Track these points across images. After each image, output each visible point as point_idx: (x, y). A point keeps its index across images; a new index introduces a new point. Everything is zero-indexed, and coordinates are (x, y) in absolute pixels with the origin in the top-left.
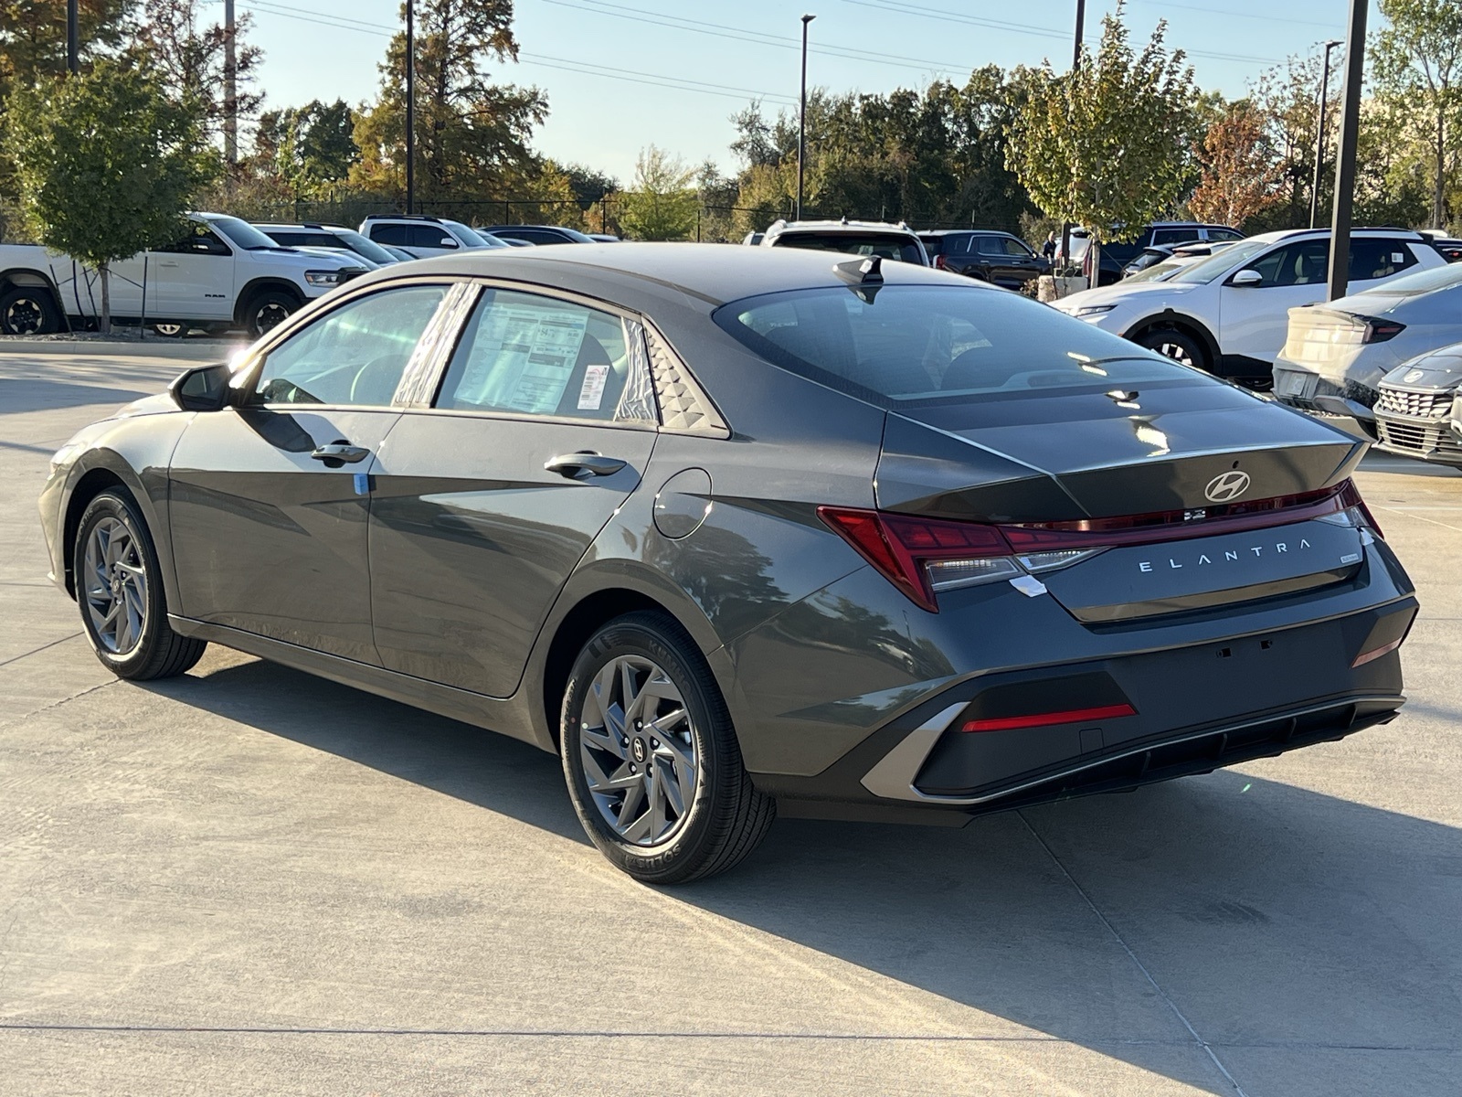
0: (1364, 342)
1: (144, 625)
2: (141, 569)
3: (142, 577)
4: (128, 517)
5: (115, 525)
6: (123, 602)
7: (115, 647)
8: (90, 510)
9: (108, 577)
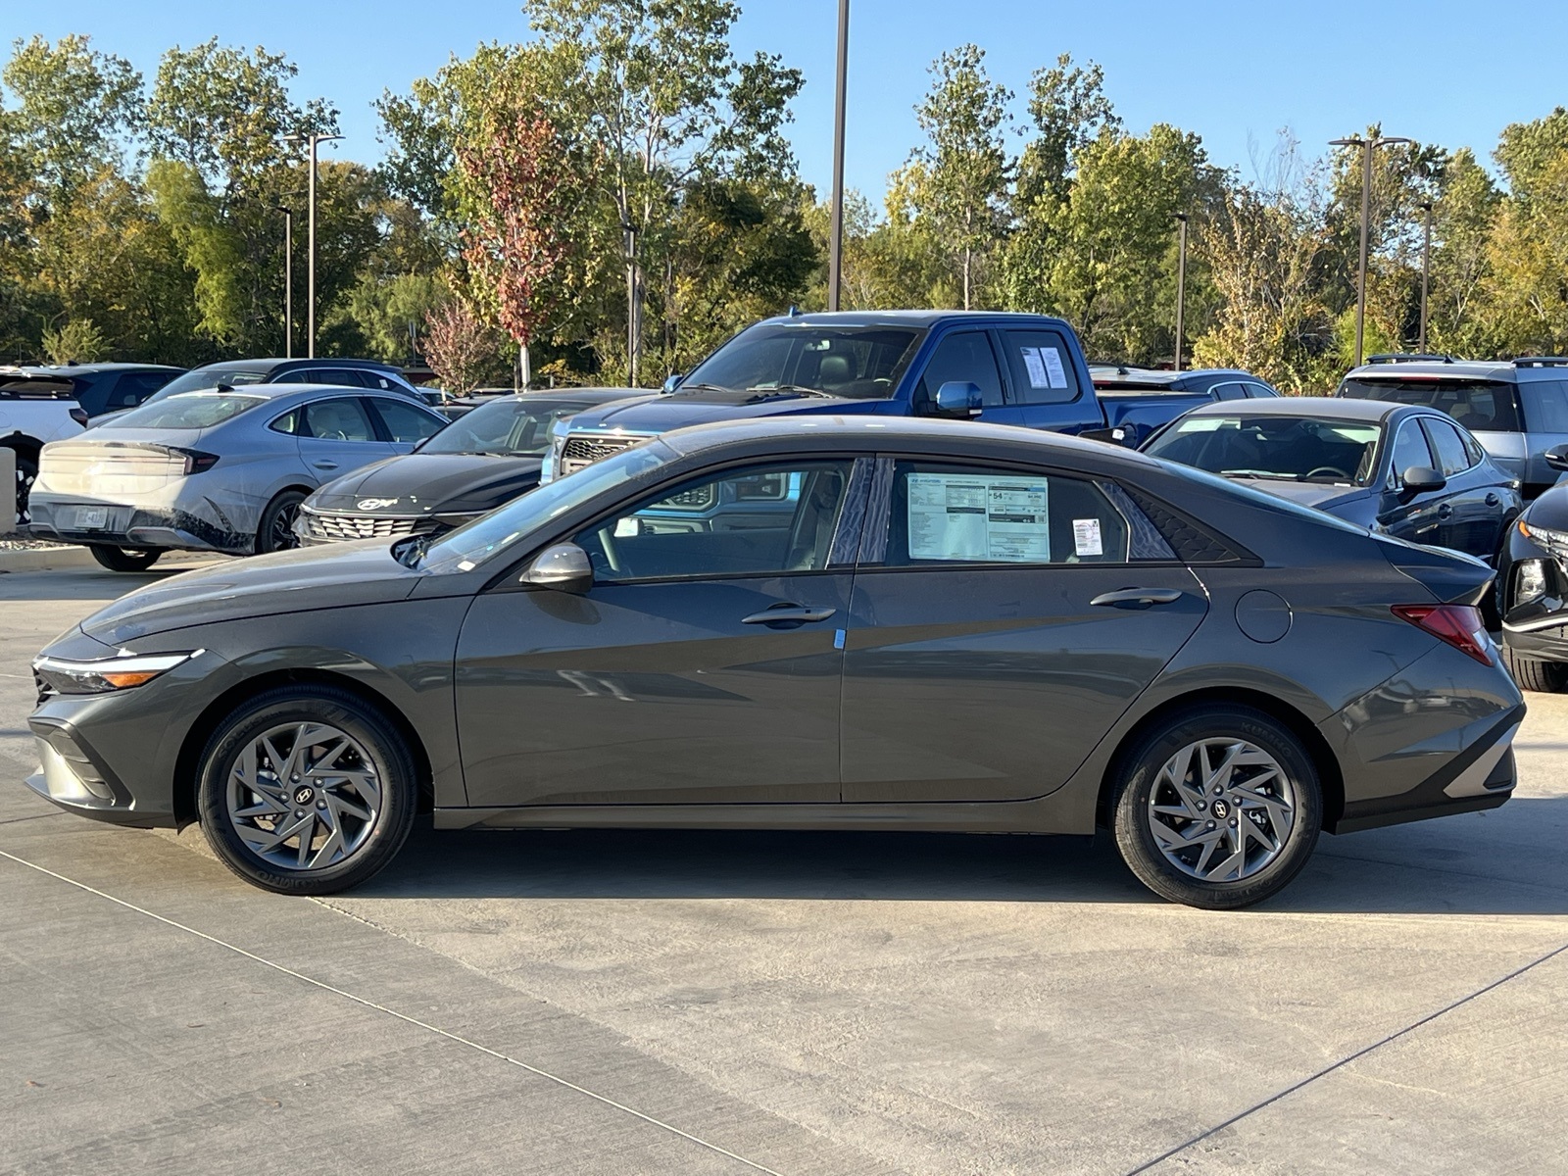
0: (186, 474)
1: (372, 828)
2: (370, 769)
3: (373, 778)
4: (349, 718)
5: (309, 730)
6: (318, 811)
7: (300, 864)
8: (252, 718)
9: (283, 789)
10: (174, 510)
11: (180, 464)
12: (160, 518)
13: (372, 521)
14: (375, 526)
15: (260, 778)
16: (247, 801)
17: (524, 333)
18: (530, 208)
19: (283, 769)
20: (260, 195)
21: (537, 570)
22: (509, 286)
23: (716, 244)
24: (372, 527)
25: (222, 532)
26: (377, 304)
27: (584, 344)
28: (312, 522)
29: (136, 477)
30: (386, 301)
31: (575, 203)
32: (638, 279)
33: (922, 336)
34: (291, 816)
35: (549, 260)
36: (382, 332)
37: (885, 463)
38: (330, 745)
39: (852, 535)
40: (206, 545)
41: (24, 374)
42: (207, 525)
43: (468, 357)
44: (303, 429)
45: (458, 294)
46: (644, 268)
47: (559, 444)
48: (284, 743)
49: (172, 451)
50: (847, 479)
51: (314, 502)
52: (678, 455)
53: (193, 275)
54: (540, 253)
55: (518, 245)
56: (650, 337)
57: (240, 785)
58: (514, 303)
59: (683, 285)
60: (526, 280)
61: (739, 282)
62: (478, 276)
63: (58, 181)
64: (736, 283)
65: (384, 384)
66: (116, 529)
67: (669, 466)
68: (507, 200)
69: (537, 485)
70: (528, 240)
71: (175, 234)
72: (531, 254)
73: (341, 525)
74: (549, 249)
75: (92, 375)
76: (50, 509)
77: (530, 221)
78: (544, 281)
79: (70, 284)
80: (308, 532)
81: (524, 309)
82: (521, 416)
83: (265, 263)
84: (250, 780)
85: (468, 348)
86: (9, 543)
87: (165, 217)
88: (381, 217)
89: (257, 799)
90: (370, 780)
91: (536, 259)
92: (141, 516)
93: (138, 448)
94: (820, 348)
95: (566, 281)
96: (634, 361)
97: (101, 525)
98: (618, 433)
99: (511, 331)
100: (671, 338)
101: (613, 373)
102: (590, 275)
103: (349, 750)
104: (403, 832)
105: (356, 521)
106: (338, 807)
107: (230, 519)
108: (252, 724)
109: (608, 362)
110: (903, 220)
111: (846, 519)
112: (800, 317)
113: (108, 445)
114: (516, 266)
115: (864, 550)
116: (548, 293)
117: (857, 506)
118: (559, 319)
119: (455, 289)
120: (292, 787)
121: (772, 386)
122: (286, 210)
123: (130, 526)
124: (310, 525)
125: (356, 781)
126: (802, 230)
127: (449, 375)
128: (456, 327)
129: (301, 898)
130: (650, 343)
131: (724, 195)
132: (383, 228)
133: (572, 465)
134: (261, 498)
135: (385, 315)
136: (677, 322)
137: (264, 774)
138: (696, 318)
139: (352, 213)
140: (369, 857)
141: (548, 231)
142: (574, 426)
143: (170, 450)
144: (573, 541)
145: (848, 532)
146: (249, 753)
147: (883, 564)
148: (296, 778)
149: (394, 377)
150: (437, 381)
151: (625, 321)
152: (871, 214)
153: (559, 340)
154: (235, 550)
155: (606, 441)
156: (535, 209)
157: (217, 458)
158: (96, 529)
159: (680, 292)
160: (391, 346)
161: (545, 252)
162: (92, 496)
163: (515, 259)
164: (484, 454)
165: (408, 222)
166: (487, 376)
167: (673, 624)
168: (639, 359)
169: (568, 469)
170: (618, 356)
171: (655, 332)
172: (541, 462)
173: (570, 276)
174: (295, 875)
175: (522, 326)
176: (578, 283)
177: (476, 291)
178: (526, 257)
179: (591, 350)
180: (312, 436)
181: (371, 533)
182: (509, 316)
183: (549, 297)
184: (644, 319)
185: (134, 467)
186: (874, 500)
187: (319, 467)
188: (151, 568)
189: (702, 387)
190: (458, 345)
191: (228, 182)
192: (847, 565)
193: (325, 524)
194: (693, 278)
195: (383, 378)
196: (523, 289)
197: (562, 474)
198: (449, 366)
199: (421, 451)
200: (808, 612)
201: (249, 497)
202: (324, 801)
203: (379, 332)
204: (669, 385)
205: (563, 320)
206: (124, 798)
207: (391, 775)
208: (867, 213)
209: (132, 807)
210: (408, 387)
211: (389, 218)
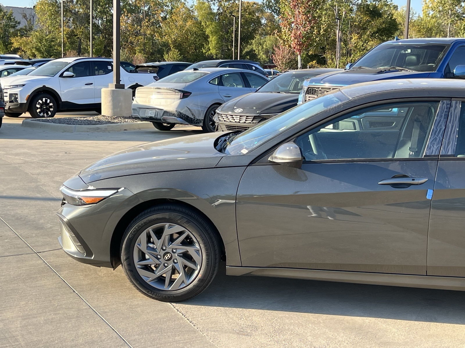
0: (180, 99)
1: (198, 273)
2: (197, 246)
3: (198, 250)
4: (188, 222)
5: (170, 227)
6: (174, 264)
7: (165, 288)
8: (145, 220)
9: (158, 253)
10: (176, 111)
11: (179, 95)
12: (172, 113)
13: (239, 117)
14: (240, 118)
15: (148, 247)
16: (143, 257)
17: (300, 50)
18: (303, 8)
19: (158, 244)
20: (227, 11)
21: (276, 156)
22: (295, 35)
23: (365, 23)
24: (239, 118)
25: (192, 119)
26: (261, 44)
27: (322, 56)
28: (219, 116)
29: (164, 100)
30: (263, 43)
31: (319, 5)
32: (340, 35)
33: (448, 47)
34: (162, 265)
35: (309, 25)
36: (262, 53)
37: (456, 103)
38: (180, 233)
39: (438, 140)
40: (187, 123)
41: (144, 65)
42: (187, 116)
43: (286, 60)
44: (220, 83)
45: (278, 38)
46: (342, 32)
47: (305, 89)
48: (159, 233)
49: (176, 91)
50: (435, 112)
51: (220, 110)
52: (348, 99)
53: (208, 37)
54: (306, 23)
55: (298, 21)
56: (343, 53)
57: (140, 250)
58: (296, 40)
59: (354, 37)
60: (301, 32)
61: (372, 35)
62: (285, 32)
63: (170, 8)
64: (372, 36)
65: (254, 68)
66: (158, 117)
67: (344, 104)
68: (295, 5)
69: (296, 105)
70: (302, 18)
71: (203, 24)
72: (303, 23)
73: (229, 118)
74: (309, 22)
75: (164, 65)
76: (138, 110)
77: (303, 12)
78: (307, 33)
79: (172, 39)
80: (218, 120)
81: (300, 42)
82: (294, 79)
83: (228, 32)
84: (143, 248)
85: (286, 57)
86: (129, 120)
87: (199, 19)
88: (263, 18)
89: (147, 257)
90: (197, 251)
91: (304, 25)
92: (166, 113)
93: (165, 89)
94: (407, 52)
95: (314, 33)
96: (338, 61)
97: (153, 116)
98: (327, 85)
99: (295, 50)
100: (350, 54)
101: (331, 65)
102: (322, 30)
103: (188, 237)
104: (212, 276)
105: (233, 116)
106: (183, 263)
107: (195, 114)
108: (145, 223)
109: (329, 61)
110: (427, 15)
111: (435, 132)
112: (399, 40)
113: (156, 89)
114: (298, 28)
115: (444, 149)
116: (308, 37)
117: (441, 125)
118: (311, 46)
119: (277, 36)
120: (163, 253)
121: (386, 67)
122: (234, 16)
123: (162, 116)
124: (219, 117)
125: (191, 250)
126: (393, 18)
127: (280, 66)
128: (283, 51)
129: (165, 303)
130: (343, 55)
131: (368, 8)
132: (263, 21)
133: (309, 97)
134: (206, 107)
135: (263, 48)
136: (352, 48)
137: (151, 245)
138: (358, 47)
139: (254, 16)
140: (196, 287)
141: (308, 15)
142: (311, 82)
143: (176, 90)
144: (294, 142)
145: (436, 139)
146: (143, 237)
147: (454, 156)
148: (164, 248)
149: (257, 66)
150: (276, 68)
151: (335, 48)
152: (415, 13)
153: (311, 53)
154: (197, 125)
155: (322, 88)
156: (305, 8)
157: (191, 93)
158: (152, 117)
159: (353, 39)
160: (264, 56)
161: (307, 23)
162: (151, 106)
163: (297, 25)
164: (279, 93)
165: (271, 19)
166: (292, 66)
167: (343, 184)
168: (339, 61)
169: (308, 99)
170: (332, 60)
171: (344, 52)
172: (298, 96)
173: (316, 31)
174: (164, 293)
175: (299, 48)
176: (318, 33)
177: (284, 37)
178: (301, 25)
179: (324, 57)
180: (223, 86)
181: (238, 121)
182: (295, 45)
183: (308, 38)
184: (341, 49)
185: (163, 96)
186: (450, 122)
187: (226, 97)
188: (172, 129)
189: (360, 68)
190: (283, 56)
191: (218, 8)
192: (434, 156)
193: (223, 117)
194: (358, 34)
195: (253, 66)
196: (300, 35)
197: (305, 101)
198: (280, 63)
199: (258, 91)
200: (413, 180)
201: (201, 107)
202: (176, 260)
203: (261, 53)
204: (347, 67)
205: (313, 46)
206: (89, 254)
207: (207, 250)
208: (413, 13)
209: (92, 258)
210: (262, 69)
211: (265, 18)
